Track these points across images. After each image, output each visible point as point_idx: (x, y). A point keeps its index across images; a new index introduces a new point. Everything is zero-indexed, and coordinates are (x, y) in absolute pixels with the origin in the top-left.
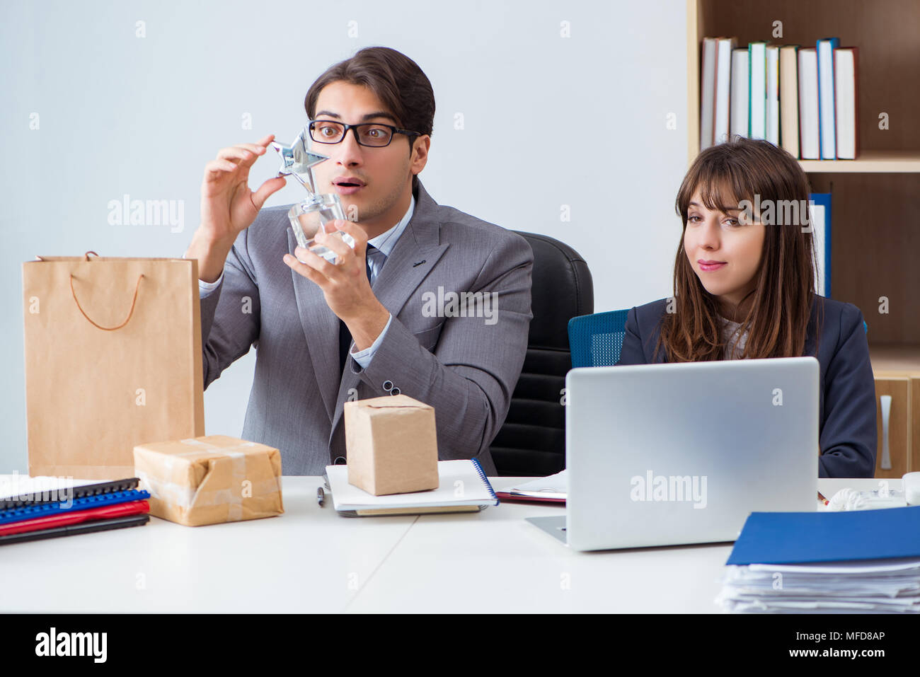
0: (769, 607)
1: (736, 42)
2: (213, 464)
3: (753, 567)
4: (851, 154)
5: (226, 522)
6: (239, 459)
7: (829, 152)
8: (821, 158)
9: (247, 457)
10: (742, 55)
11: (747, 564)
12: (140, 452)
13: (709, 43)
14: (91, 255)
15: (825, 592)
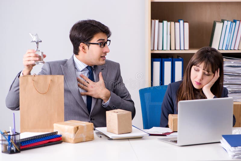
1: (159, 21)
2: (79, 127)
4: (188, 49)
5: (82, 142)
6: (85, 126)
7: (182, 48)
8: (180, 50)
9: (87, 125)
10: (161, 24)
12: (55, 125)
13: (153, 21)
14: (35, 75)
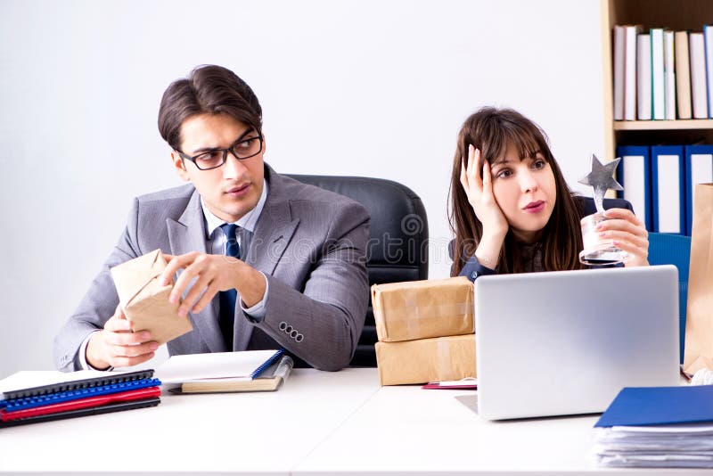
0: (628, 460)
1: (640, 28)
3: (615, 429)
8: (709, 118)
10: (645, 39)
11: (611, 426)
13: (619, 30)
15: (672, 447)
